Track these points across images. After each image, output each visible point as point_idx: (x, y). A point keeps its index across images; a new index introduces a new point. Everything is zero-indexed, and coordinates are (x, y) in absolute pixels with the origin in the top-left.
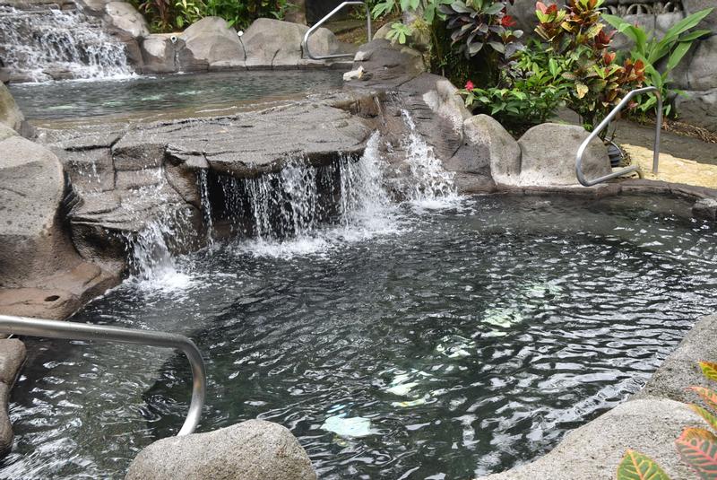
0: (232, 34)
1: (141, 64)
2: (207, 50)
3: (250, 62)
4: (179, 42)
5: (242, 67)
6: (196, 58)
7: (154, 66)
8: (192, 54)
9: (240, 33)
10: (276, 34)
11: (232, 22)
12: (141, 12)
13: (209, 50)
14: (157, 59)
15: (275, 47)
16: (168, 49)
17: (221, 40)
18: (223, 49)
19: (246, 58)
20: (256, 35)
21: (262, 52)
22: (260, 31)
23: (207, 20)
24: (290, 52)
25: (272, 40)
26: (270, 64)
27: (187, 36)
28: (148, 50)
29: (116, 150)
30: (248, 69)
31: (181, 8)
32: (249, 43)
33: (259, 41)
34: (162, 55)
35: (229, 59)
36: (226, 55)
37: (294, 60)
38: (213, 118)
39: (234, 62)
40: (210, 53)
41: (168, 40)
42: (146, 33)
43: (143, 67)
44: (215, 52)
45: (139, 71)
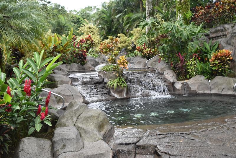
0: (206, 82)
1: (172, 92)
2: (196, 87)
3: (213, 92)
4: (187, 84)
5: (209, 94)
6: (192, 90)
7: (177, 92)
8: (191, 88)
9: (210, 81)
10: (223, 82)
11: (207, 77)
12: (176, 73)
13: (197, 87)
14: (178, 90)
15: (223, 87)
16: (182, 86)
17: (202, 83)
18: (202, 87)
19: (211, 90)
20: (215, 82)
21: (217, 89)
22: (217, 81)
23: (198, 76)
24: (229, 89)
25: (222, 84)
26: (220, 93)
27: (190, 82)
28: (175, 87)
29: (137, 145)
30: (211, 95)
31: (189, 72)
32: (212, 85)
33: (216, 85)
34: (180, 89)
35: (204, 90)
36: (203, 89)
37: (230, 92)
38: (179, 133)
39: (206, 92)
40: (197, 88)
41: (183, 83)
42: (176, 80)
43: (173, 93)
44: (199, 88)
45: (171, 94)
